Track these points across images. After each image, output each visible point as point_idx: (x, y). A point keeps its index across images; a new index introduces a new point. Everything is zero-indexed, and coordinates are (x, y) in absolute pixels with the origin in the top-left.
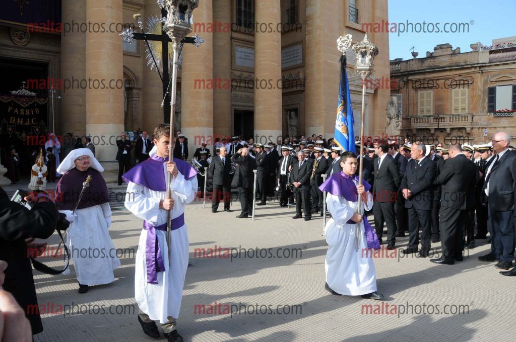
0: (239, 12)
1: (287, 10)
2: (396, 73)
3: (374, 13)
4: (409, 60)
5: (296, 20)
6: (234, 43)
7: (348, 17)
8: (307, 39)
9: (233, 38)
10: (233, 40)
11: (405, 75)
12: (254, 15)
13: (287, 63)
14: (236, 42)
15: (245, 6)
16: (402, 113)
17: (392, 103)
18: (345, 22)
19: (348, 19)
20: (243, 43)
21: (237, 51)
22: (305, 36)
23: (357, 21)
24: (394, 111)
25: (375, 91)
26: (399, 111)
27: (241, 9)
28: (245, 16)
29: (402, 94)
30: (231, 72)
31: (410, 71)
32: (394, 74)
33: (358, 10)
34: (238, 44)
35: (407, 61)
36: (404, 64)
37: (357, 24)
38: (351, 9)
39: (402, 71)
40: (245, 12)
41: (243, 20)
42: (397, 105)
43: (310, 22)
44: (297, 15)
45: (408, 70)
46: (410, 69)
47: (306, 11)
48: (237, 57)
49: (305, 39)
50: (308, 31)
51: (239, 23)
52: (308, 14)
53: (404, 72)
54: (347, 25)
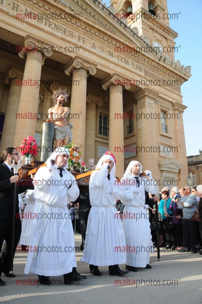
0: (100, 127)
1: (127, 127)
2: (190, 163)
3: (176, 128)
4: (198, 155)
5: (132, 131)
6: (97, 144)
7: (161, 129)
8: (138, 141)
9: (97, 141)
10: (96, 142)
11: (196, 164)
12: (109, 129)
13: (127, 155)
14: (99, 143)
15: (104, 124)
16: (196, 183)
17: (189, 177)
18: (160, 132)
19: (161, 131)
20: (102, 144)
21: (99, 148)
22: (137, 140)
23: (167, 132)
24: (191, 182)
25: (179, 171)
26: (194, 182)
27: (101, 126)
28: (104, 129)
29: (195, 175)
30: (95, 160)
31: (200, 161)
32: (189, 163)
33: (167, 126)
34: (100, 144)
35: (197, 156)
36: (195, 157)
37: (166, 133)
38: (163, 125)
39: (194, 162)
40: (104, 127)
41: (102, 131)
42: (192, 178)
43: (140, 132)
44: (133, 129)
45: (198, 161)
46: (199, 160)
47: (137, 127)
48: (99, 151)
49: (137, 142)
50: (139, 137)
51: (100, 133)
52: (139, 128)
53: (195, 162)
54: (161, 134)
